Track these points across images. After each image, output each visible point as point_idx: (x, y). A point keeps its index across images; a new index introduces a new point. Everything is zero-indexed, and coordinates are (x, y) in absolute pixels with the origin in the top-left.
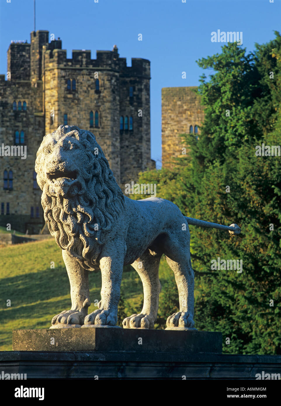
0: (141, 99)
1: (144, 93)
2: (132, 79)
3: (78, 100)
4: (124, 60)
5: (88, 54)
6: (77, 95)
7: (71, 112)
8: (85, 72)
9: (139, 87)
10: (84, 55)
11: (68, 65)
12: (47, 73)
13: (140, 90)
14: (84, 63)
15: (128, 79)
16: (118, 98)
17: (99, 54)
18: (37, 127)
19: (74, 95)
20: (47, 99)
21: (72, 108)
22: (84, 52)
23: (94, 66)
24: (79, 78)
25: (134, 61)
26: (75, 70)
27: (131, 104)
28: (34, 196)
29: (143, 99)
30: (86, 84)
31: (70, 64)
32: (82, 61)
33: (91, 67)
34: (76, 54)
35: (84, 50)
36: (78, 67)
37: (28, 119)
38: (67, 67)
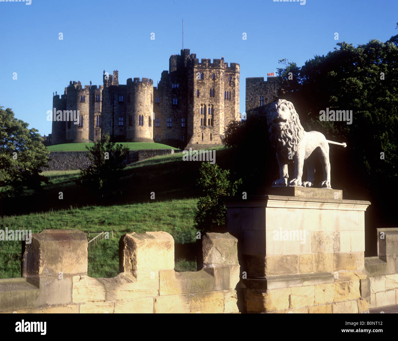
0: (235, 83)
2: (231, 73)
3: (204, 83)
4: (227, 64)
5: (209, 61)
6: (203, 81)
7: (200, 89)
8: (207, 69)
9: (234, 77)
10: (207, 61)
11: (199, 66)
13: (235, 79)
14: (207, 65)
15: (228, 73)
16: (224, 83)
17: (215, 60)
21: (201, 87)
22: (207, 60)
23: (212, 66)
24: (205, 73)
25: (231, 64)
26: (202, 68)
27: (230, 85)
28: (182, 131)
29: (236, 83)
30: (208, 76)
31: (200, 65)
32: (206, 64)
33: (210, 67)
34: (203, 60)
35: (207, 59)
36: (204, 67)
37: (179, 92)
38: (199, 67)
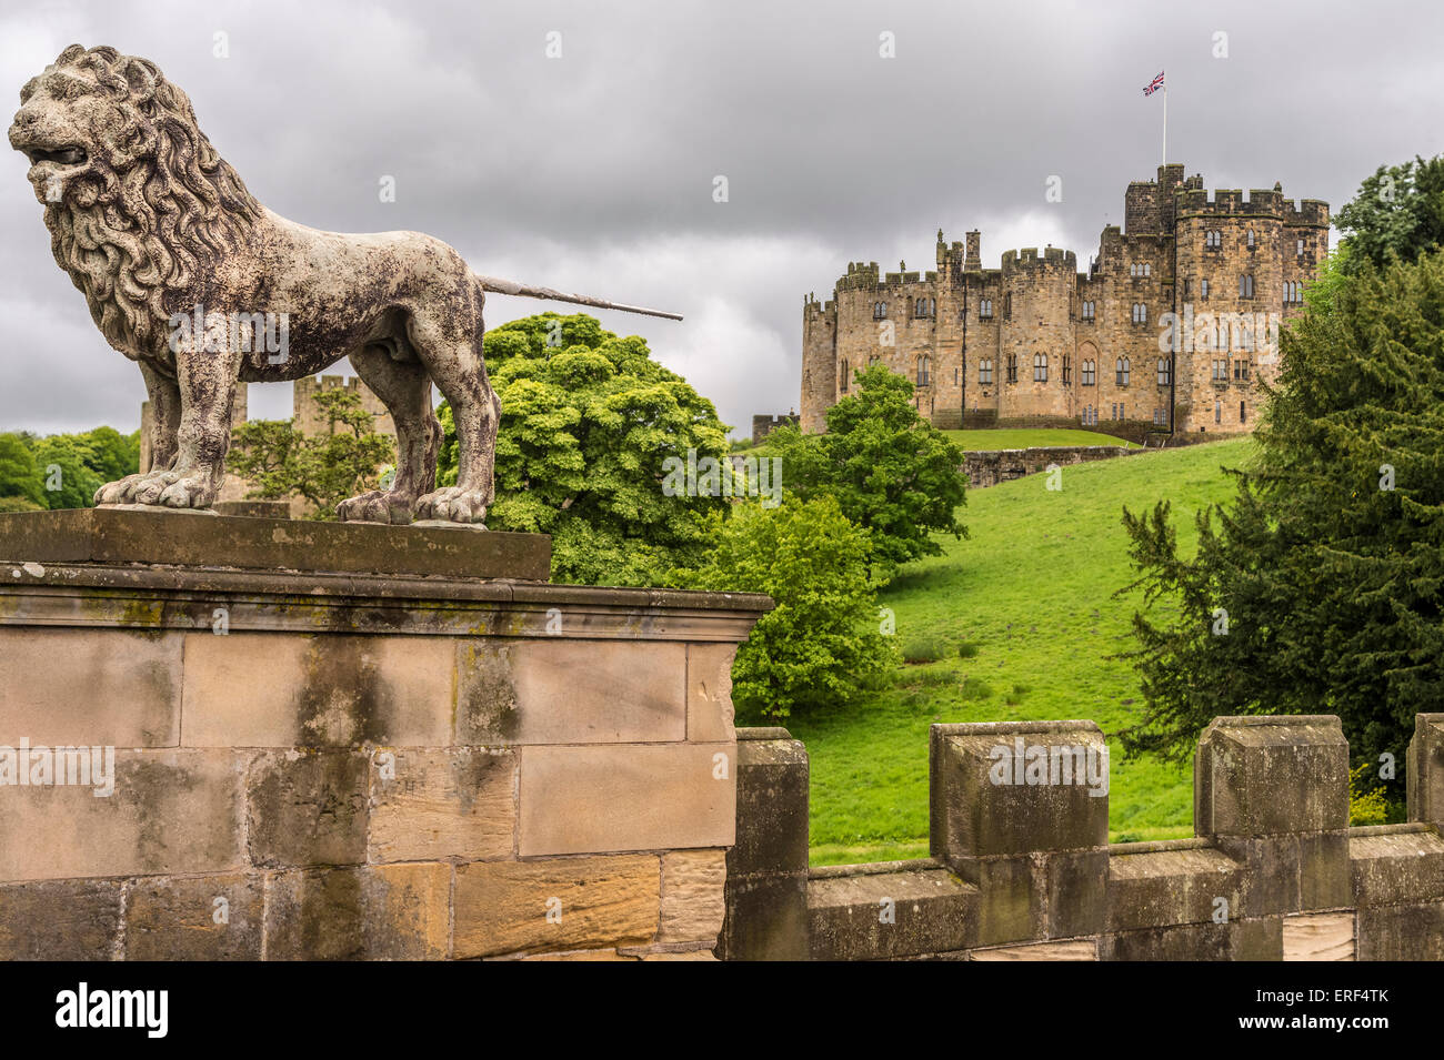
0: (1313, 258)
1: (1319, 249)
2: (1302, 229)
3: (1223, 259)
4: (1291, 204)
5: (1238, 195)
6: (1221, 253)
7: (1213, 277)
8: (1233, 220)
9: (1313, 240)
10: (1232, 196)
11: (1209, 211)
12: (1179, 224)
13: (1314, 245)
14: (1232, 208)
15: (1296, 230)
16: (1280, 256)
17: (1254, 194)
18: (1164, 298)
19: (1217, 252)
20: (1179, 259)
21: (1214, 271)
22: (1232, 193)
23: (1247, 211)
24: (1225, 229)
25: (1304, 203)
26: (1219, 217)
27: (1300, 265)
28: (1159, 395)
29: (1318, 258)
30: (1234, 238)
31: (1212, 209)
32: (1229, 206)
33: (1242, 213)
34: (1222, 195)
35: (1232, 189)
36: (1223, 213)
37: (1152, 287)
38: (1208, 214)
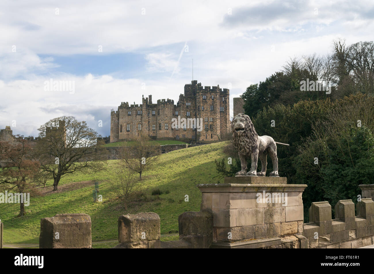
2: (224, 95)
3: (207, 102)
4: (221, 89)
5: (210, 87)
7: (205, 106)
8: (209, 93)
10: (208, 88)
11: (203, 91)
12: (197, 94)
13: (226, 99)
14: (208, 90)
15: (222, 95)
16: (219, 101)
17: (213, 87)
18: (194, 111)
19: (205, 100)
20: (197, 102)
21: (205, 104)
24: (207, 95)
25: (224, 89)
26: (205, 92)
27: (223, 103)
28: (193, 132)
29: (227, 101)
30: (209, 97)
33: (211, 91)
34: (206, 87)
35: (208, 86)
36: (207, 91)
37: (191, 108)
